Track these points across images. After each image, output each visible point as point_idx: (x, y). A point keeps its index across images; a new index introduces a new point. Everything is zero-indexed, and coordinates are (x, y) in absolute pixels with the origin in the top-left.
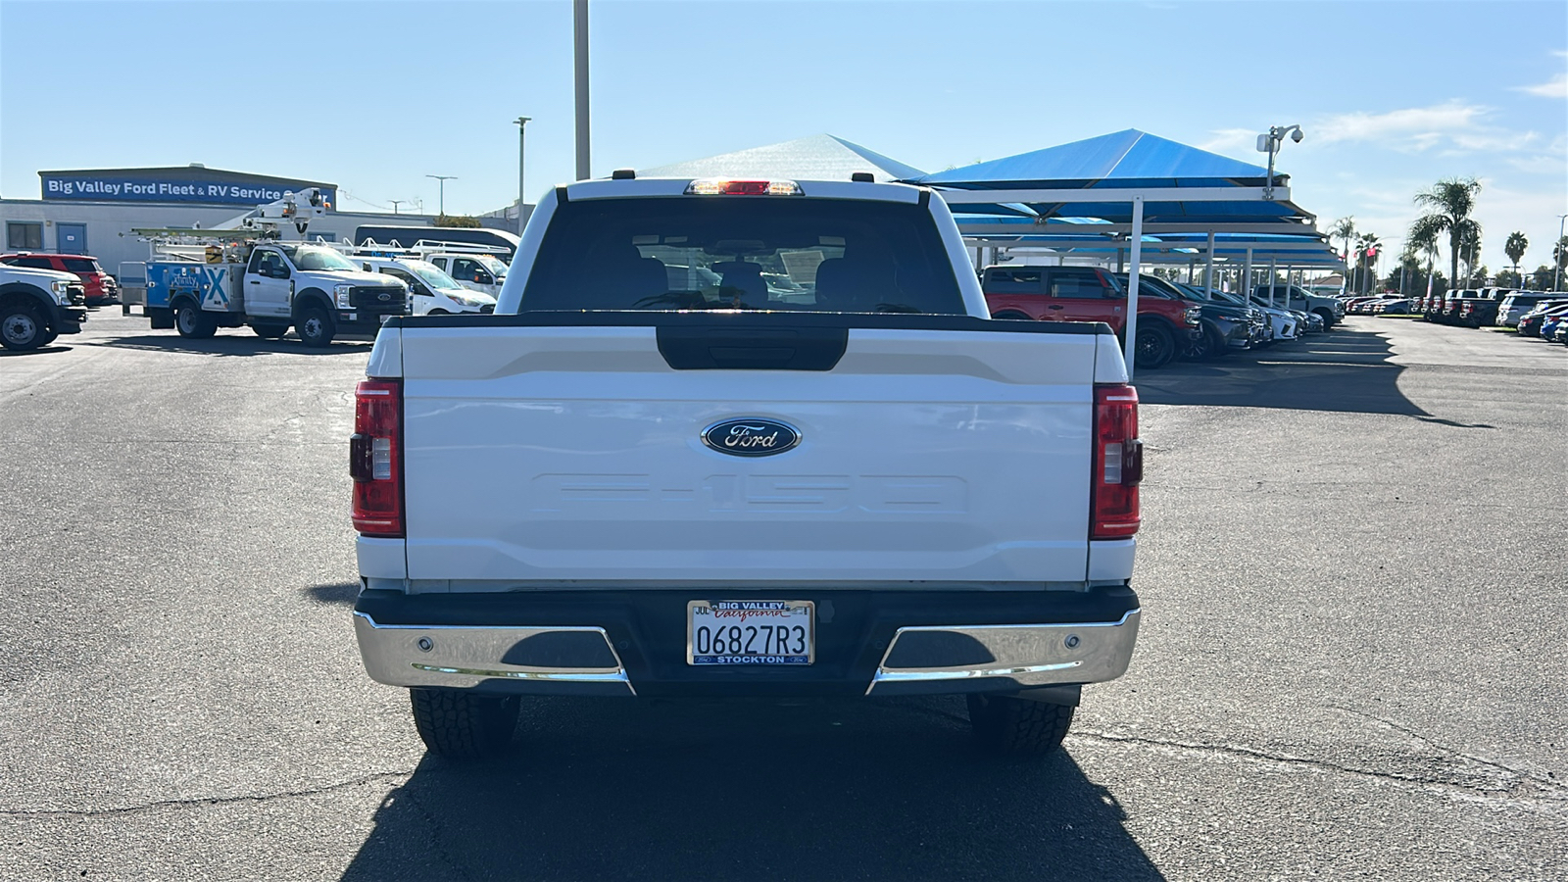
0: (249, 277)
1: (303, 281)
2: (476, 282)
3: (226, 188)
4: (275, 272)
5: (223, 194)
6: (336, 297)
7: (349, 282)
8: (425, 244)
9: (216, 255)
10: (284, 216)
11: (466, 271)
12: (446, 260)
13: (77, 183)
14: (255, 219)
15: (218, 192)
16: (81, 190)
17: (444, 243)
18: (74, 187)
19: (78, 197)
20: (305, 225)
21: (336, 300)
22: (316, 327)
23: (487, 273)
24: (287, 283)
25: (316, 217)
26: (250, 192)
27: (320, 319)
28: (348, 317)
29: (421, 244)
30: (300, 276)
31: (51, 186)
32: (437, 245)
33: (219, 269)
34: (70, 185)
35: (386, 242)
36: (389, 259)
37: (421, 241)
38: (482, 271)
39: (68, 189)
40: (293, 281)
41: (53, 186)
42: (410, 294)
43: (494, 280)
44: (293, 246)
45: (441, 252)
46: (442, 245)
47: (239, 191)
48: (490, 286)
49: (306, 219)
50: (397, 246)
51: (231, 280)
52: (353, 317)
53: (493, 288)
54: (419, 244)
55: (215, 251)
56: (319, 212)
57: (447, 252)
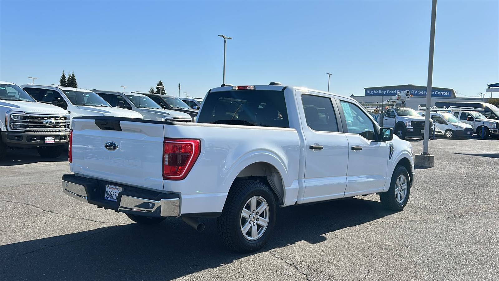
0: (385, 118)
1: (399, 119)
2: (467, 120)
3: (417, 91)
4: (391, 116)
5: (416, 93)
6: (407, 124)
7: (411, 119)
8: (452, 108)
9: (377, 111)
10: (397, 99)
11: (465, 117)
12: (459, 113)
13: (374, 91)
14: (390, 100)
15: (414, 92)
16: (375, 93)
17: (461, 107)
18: (373, 92)
19: (374, 95)
20: (404, 102)
21: (407, 125)
22: (400, 133)
23: (472, 117)
24: (394, 119)
25: (407, 99)
26: (424, 92)
27: (402, 131)
28: (410, 130)
29: (451, 108)
30: (397, 118)
31: (367, 92)
32: (458, 108)
33: (377, 115)
34: (372, 91)
35: (442, 107)
36: (435, 112)
37: (451, 107)
38: (470, 117)
39: (372, 93)
40: (396, 119)
41: (368, 92)
42: (434, 124)
43: (475, 119)
44: (399, 108)
45: (460, 110)
46: (460, 108)
47: (421, 92)
48: (473, 122)
49: (404, 100)
50: (445, 108)
51: (380, 118)
52: (412, 130)
53: (474, 122)
54: (450, 108)
55: (377, 110)
56: (408, 98)
57: (462, 110)
